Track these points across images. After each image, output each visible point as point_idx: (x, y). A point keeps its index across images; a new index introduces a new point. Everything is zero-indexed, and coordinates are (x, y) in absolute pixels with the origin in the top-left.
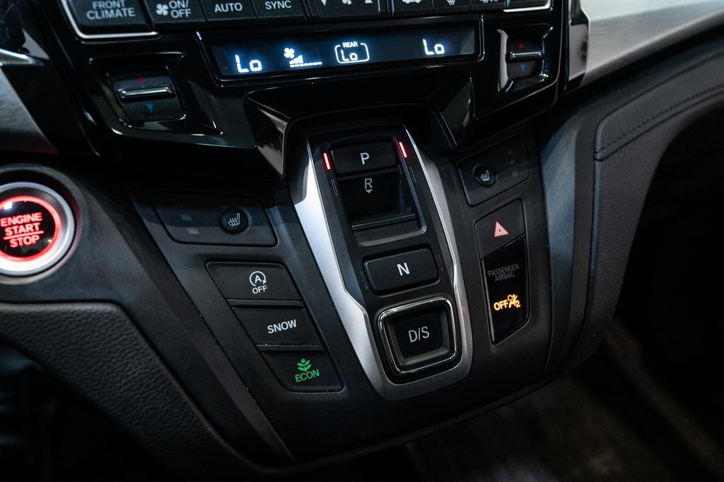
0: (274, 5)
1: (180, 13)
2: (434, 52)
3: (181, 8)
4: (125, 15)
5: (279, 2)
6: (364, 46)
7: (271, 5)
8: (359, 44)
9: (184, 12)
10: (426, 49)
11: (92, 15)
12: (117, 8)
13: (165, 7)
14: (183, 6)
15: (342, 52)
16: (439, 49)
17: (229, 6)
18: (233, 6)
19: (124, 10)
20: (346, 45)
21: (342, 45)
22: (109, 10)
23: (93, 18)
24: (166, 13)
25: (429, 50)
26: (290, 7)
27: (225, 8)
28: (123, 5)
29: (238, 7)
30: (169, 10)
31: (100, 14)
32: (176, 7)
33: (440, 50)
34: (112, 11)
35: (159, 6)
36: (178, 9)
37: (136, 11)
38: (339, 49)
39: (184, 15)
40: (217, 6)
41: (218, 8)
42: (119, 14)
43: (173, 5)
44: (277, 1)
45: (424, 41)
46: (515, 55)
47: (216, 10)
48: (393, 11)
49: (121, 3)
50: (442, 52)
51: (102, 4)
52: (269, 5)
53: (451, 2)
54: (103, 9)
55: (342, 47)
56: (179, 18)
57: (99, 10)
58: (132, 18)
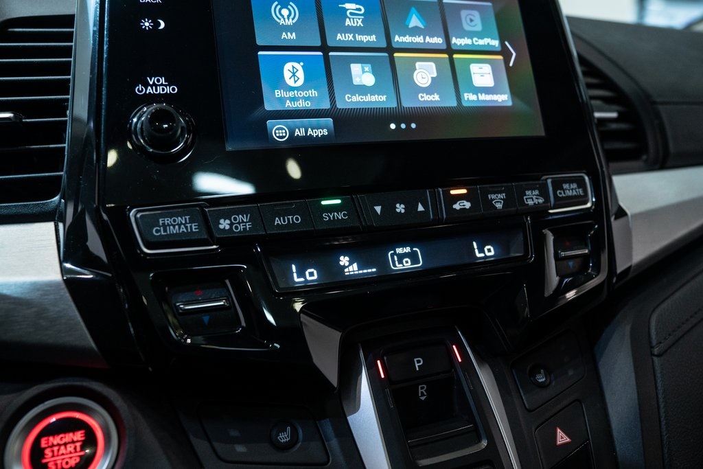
0: (331, 217)
1: (241, 227)
2: (485, 253)
3: (243, 222)
4: (189, 230)
5: (335, 213)
6: (416, 251)
7: (328, 216)
8: (411, 249)
9: (245, 225)
10: (477, 251)
11: (157, 231)
12: (182, 223)
13: (228, 221)
14: (245, 220)
15: (396, 257)
16: (489, 250)
17: (288, 219)
18: (292, 219)
19: (189, 225)
20: (399, 250)
21: (395, 251)
22: (174, 226)
23: (158, 234)
24: (227, 227)
25: (480, 253)
26: (347, 217)
27: (284, 221)
28: (188, 221)
29: (297, 219)
30: (231, 224)
31: (165, 230)
32: (237, 221)
33: (490, 251)
34: (177, 227)
35: (222, 221)
36: (239, 223)
37: (199, 227)
38: (392, 256)
39: (245, 229)
40: (277, 219)
41: (277, 221)
42: (183, 229)
43: (235, 219)
44: (334, 212)
45: (475, 244)
46: (563, 254)
47: (276, 223)
48: (445, 216)
49: (186, 219)
50: (492, 253)
51: (168, 221)
52: (326, 217)
53: (499, 206)
54: (169, 225)
55: (395, 253)
56: (240, 232)
57: (165, 226)
58: (196, 232)
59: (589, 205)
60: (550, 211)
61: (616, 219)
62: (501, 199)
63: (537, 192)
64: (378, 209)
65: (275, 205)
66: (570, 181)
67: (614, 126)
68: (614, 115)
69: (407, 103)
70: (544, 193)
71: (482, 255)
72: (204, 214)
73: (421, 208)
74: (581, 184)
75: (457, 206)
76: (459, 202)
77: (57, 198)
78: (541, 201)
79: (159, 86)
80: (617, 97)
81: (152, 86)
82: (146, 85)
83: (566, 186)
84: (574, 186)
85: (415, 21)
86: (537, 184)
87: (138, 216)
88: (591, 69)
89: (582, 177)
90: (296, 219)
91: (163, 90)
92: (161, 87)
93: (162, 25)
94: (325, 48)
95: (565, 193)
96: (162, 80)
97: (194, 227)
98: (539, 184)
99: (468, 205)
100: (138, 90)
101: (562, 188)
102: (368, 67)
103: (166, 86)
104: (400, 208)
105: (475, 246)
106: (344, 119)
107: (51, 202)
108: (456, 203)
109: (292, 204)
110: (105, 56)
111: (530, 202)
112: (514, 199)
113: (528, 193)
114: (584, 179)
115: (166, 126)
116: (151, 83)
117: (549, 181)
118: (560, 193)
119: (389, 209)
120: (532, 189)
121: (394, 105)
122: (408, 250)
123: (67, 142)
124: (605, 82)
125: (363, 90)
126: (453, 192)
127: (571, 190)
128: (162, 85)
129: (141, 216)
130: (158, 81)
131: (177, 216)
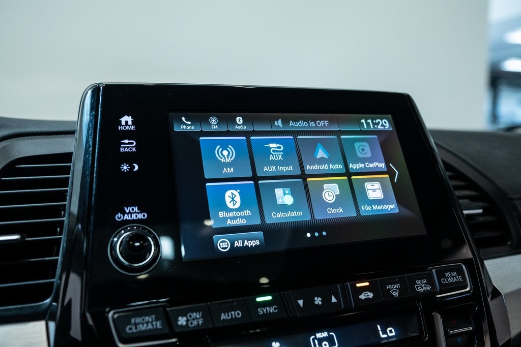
0: (265, 311)
1: (195, 323)
2: (387, 334)
3: (196, 318)
4: (155, 327)
6: (332, 335)
7: (263, 310)
8: (328, 334)
9: (198, 321)
10: (381, 332)
11: (130, 329)
12: (149, 322)
13: (185, 319)
14: (198, 317)
15: (316, 341)
16: (391, 332)
17: (232, 314)
18: (235, 314)
19: (154, 323)
20: (319, 335)
21: (316, 336)
22: (143, 324)
23: (130, 332)
24: (184, 323)
25: (383, 334)
26: (277, 311)
27: (228, 316)
28: (154, 319)
29: (238, 314)
30: (187, 321)
31: (136, 328)
32: (192, 318)
34: (145, 325)
35: (180, 318)
36: (194, 319)
37: (162, 324)
38: (313, 340)
39: (198, 324)
40: (223, 314)
41: (223, 317)
42: (150, 326)
43: (190, 316)
44: (267, 307)
45: (379, 326)
46: (452, 332)
48: (353, 305)
49: (152, 318)
50: (393, 334)
51: (138, 320)
52: (261, 311)
53: (396, 294)
54: (139, 324)
55: (316, 338)
56: (194, 327)
57: (136, 324)
58: (160, 329)
59: (468, 289)
60: (438, 296)
61: (492, 299)
62: (397, 288)
63: (425, 281)
64: (301, 302)
65: (221, 303)
66: (451, 270)
67: (481, 219)
68: (480, 211)
69: (318, 217)
70: (430, 282)
71: (385, 336)
72: (166, 313)
73: (334, 300)
74: (460, 272)
76: (363, 293)
77: (48, 301)
78: (429, 288)
79: (133, 213)
80: (480, 197)
81: (128, 214)
82: (124, 213)
83: (447, 274)
84: (455, 274)
85: (321, 153)
86: (424, 274)
87: (116, 316)
88: (457, 175)
89: (460, 265)
90: (237, 314)
91: (136, 216)
92: (135, 214)
93: (136, 167)
94: (255, 178)
95: (447, 281)
96: (136, 209)
97: (159, 325)
98: (426, 274)
99: (371, 295)
100: (118, 217)
101: (445, 277)
102: (287, 191)
103: (138, 213)
104: (318, 301)
105: (379, 329)
106: (271, 232)
107: (44, 304)
108: (361, 294)
109: (234, 302)
110: (94, 192)
111: (420, 290)
112: (407, 288)
113: (418, 282)
114: (462, 267)
115: (137, 244)
116: (127, 211)
117: (434, 271)
118: (444, 281)
119: (309, 302)
120: (421, 279)
121: (309, 218)
122: (325, 334)
123: (60, 254)
124: (471, 184)
125: (285, 208)
126: (358, 285)
127: (452, 277)
128: (135, 212)
129: (118, 317)
130: (133, 209)
131: (146, 316)
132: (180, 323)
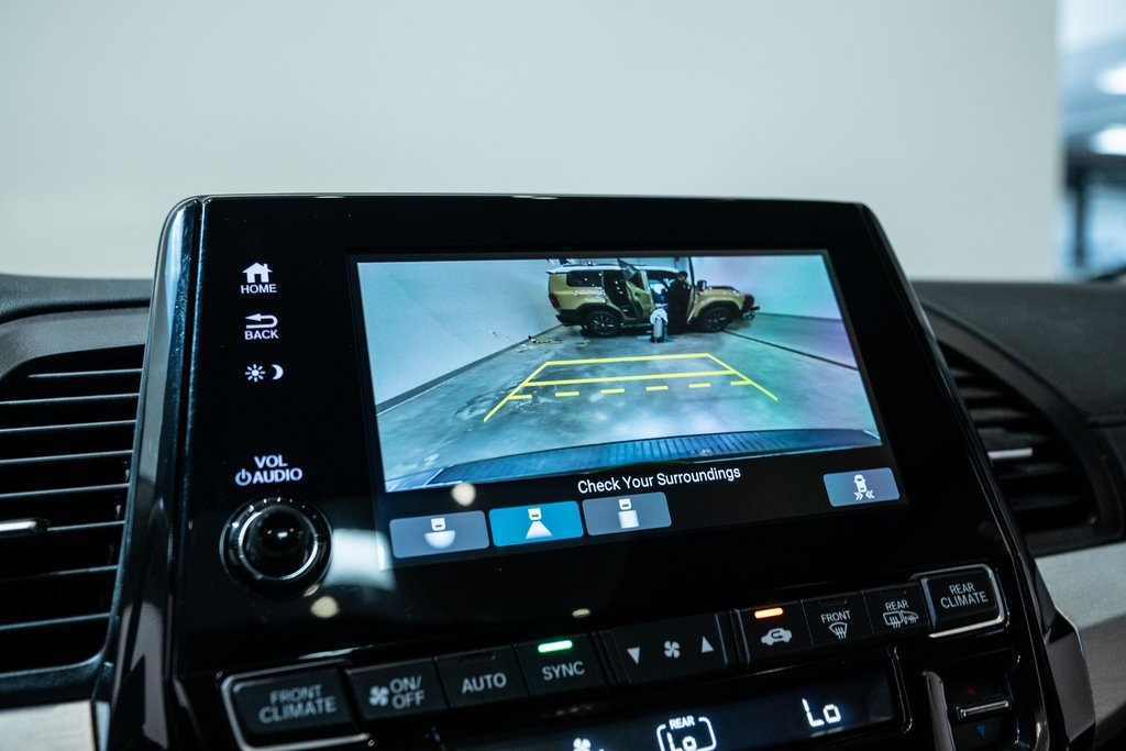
0: (557, 672)
1: (407, 700)
2: (824, 719)
3: (409, 690)
4: (320, 709)
5: (564, 667)
6: (704, 722)
7: (551, 671)
8: (696, 720)
9: (414, 696)
10: (809, 716)
11: (268, 715)
12: (308, 699)
13: (385, 691)
14: (413, 687)
15: (669, 736)
16: (832, 713)
17: (485, 681)
18: (492, 680)
19: (319, 702)
20: (675, 724)
21: (668, 725)
22: (295, 704)
23: (268, 720)
24: (384, 701)
25: (815, 718)
26: (582, 672)
27: (479, 685)
28: (318, 694)
29: (500, 680)
30: (390, 696)
31: (280, 713)
32: (400, 690)
33: (833, 715)
34: (300, 706)
35: (374, 691)
36: (403, 693)
37: (337, 703)
38: (664, 733)
39: (413, 703)
40: (466, 681)
41: (467, 686)
42: (310, 709)
43: (397, 686)
44: (561, 663)
45: (805, 702)
46: (964, 712)
47: (465, 689)
48: (749, 659)
49: (315, 691)
50: (837, 718)
51: (285, 696)
52: (548, 673)
53: (841, 633)
54: (286, 703)
55: (668, 729)
56: (405, 708)
57: (280, 705)
58: (331, 714)
59: (1000, 619)
60: (933, 636)
61: (1052, 640)
62: (843, 621)
63: (904, 604)
64: (635, 653)
65: (462, 657)
66: (961, 579)
67: (1030, 469)
68: (1027, 452)
70: (917, 604)
71: (820, 723)
72: (345, 680)
73: (706, 647)
74: (982, 583)
75: (768, 640)
76: (770, 632)
77: (96, 659)
78: (913, 618)
79: (274, 470)
80: (1028, 421)
81: (262, 471)
82: (253, 469)
83: (954, 589)
84: (970, 587)
86: (903, 589)
87: (237, 688)
88: (977, 375)
89: (982, 569)
90: (498, 680)
91: (280, 475)
92: (277, 471)
93: (280, 372)
95: (954, 602)
96: (279, 460)
97: (329, 705)
98: (907, 589)
99: (786, 636)
100: (241, 478)
101: (948, 594)
103: (284, 469)
104: (672, 649)
105: (807, 708)
107: (87, 666)
108: (765, 633)
109: (491, 654)
110: (189, 427)
111: (895, 623)
112: (866, 619)
113: (890, 605)
114: (986, 574)
115: (283, 535)
116: (261, 465)
117: (924, 581)
118: (946, 603)
119: (653, 652)
120: (896, 599)
122: (689, 721)
123: (121, 559)
124: (1007, 396)
126: (760, 615)
127: (963, 595)
128: (278, 467)
129: (242, 690)
130: (272, 461)
131: (301, 687)
132: (374, 701)
